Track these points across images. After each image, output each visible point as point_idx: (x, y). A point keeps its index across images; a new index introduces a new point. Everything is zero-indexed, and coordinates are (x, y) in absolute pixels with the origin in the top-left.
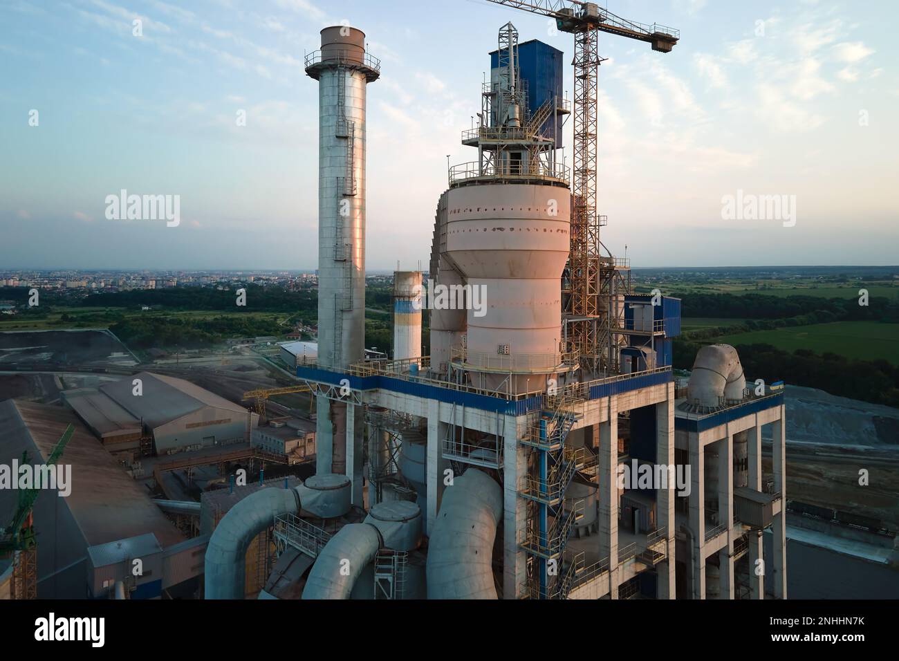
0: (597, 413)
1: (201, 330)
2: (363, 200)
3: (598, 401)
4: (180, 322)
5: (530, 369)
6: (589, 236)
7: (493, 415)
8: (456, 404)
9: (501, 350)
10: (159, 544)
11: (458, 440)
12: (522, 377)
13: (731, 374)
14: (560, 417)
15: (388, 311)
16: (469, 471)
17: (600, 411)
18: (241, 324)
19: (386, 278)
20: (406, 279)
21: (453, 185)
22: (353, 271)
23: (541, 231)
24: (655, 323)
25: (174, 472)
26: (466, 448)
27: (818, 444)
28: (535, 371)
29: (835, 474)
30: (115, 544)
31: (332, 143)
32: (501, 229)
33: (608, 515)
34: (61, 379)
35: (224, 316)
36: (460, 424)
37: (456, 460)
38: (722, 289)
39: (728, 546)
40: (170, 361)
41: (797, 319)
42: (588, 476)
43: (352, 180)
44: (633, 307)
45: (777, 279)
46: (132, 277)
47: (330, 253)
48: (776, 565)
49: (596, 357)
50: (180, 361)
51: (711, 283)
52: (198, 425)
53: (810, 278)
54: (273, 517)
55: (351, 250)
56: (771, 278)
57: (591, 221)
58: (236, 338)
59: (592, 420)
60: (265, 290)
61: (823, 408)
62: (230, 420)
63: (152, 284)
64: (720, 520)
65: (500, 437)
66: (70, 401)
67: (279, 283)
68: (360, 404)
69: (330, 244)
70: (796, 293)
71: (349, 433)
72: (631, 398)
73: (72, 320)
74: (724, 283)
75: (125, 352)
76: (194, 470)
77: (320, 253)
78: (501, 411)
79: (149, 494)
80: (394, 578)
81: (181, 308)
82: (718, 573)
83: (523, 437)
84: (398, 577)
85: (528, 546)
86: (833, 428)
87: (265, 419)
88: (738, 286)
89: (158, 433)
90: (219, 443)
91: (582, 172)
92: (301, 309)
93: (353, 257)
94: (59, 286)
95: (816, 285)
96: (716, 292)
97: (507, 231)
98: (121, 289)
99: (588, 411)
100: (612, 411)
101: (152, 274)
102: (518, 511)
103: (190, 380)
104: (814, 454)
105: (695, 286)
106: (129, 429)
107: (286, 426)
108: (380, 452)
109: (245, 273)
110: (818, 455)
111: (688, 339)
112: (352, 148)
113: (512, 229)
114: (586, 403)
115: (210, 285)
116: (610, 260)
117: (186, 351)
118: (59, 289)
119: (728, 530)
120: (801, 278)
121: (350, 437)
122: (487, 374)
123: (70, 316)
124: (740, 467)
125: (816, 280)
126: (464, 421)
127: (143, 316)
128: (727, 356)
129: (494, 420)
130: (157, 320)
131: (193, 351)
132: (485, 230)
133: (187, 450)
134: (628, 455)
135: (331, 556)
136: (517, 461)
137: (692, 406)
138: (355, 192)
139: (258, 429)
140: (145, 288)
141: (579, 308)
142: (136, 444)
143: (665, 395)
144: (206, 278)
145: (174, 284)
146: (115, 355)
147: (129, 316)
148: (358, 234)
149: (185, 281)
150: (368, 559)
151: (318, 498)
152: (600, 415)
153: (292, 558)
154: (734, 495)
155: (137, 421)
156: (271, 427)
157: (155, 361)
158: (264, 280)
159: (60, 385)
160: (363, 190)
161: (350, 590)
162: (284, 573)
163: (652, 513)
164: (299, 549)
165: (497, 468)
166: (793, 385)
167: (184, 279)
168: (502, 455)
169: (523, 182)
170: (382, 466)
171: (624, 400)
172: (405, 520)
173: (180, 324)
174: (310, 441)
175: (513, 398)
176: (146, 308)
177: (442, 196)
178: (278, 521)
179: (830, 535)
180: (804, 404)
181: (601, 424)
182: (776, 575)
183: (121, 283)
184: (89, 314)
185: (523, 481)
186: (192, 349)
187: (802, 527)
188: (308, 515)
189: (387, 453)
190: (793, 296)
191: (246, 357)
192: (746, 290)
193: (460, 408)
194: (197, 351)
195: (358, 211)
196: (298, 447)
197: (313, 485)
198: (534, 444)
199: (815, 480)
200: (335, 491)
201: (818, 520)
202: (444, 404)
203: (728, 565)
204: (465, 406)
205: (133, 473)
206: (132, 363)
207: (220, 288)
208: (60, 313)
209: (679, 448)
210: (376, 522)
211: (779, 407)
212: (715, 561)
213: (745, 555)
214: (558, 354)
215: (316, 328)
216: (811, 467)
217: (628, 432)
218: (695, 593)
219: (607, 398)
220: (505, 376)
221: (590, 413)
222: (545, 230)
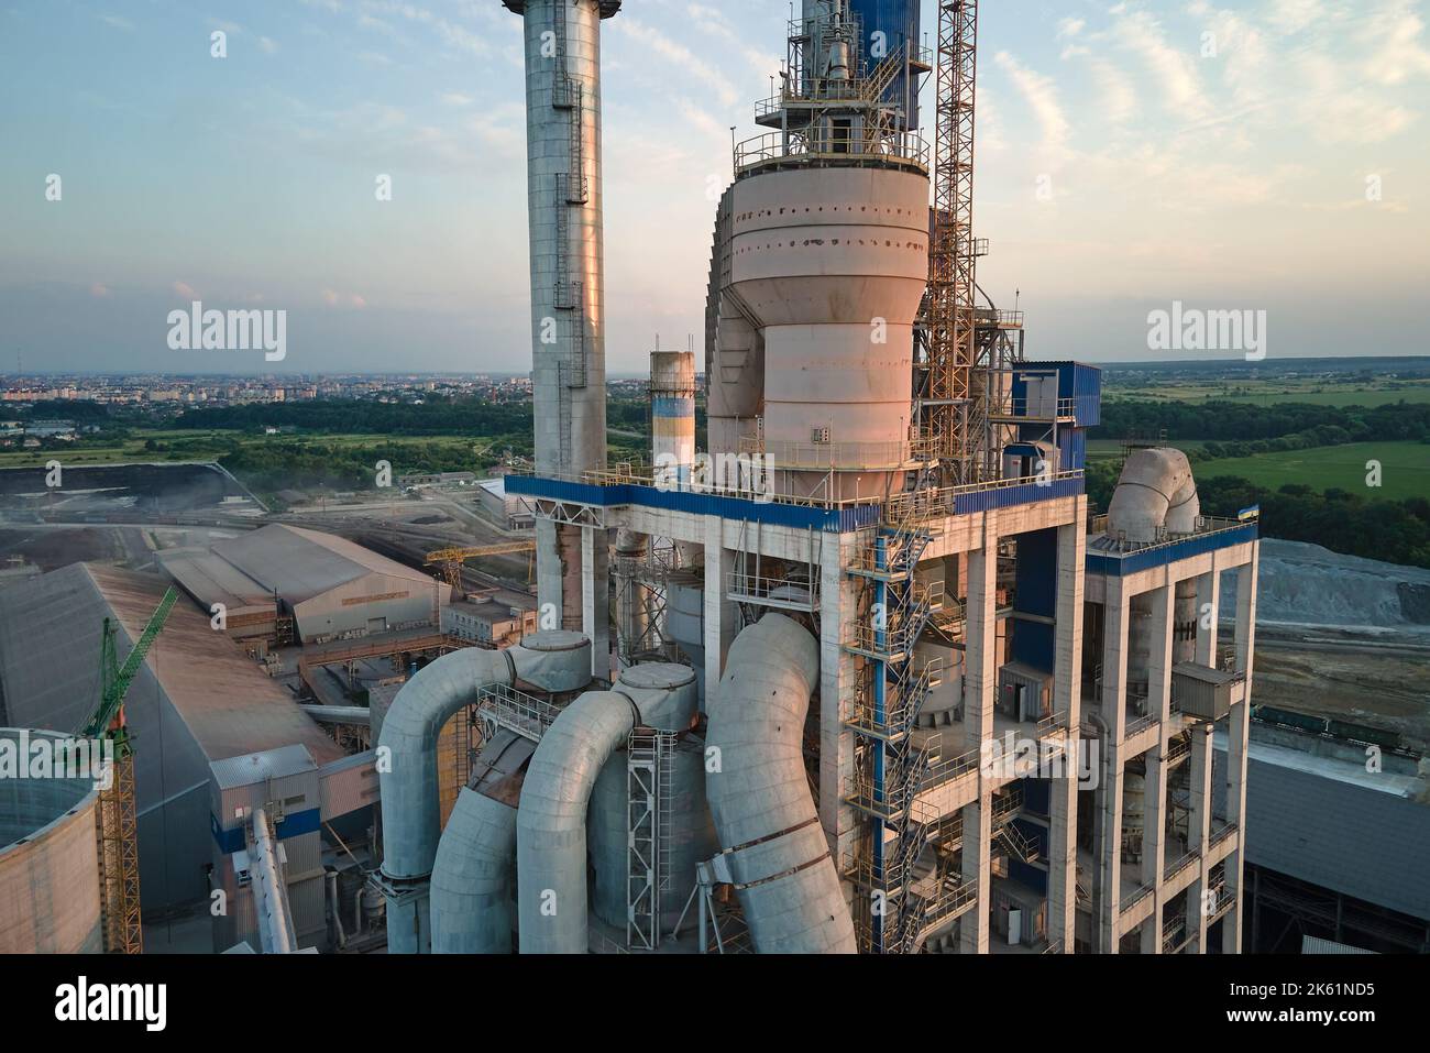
0: (966, 535)
1: (357, 463)
2: (598, 211)
3: (967, 517)
4: (324, 452)
5: (862, 464)
6: (958, 273)
7: (805, 533)
8: (748, 520)
9: (818, 436)
10: (311, 759)
11: (751, 570)
12: (846, 476)
13: (1177, 494)
14: (907, 535)
15: (645, 433)
16: (768, 616)
17: (970, 533)
18: (418, 454)
19: (640, 384)
20: (669, 363)
21: (742, 174)
22: (585, 327)
23: (882, 244)
24: (1060, 404)
25: (328, 667)
26: (763, 585)
27: (1308, 625)
28: (870, 466)
29: (1330, 668)
30: (248, 759)
31: (547, 118)
32: (818, 242)
33: (979, 689)
34: (152, 535)
35: (391, 441)
36: (754, 550)
37: (749, 601)
38: (1169, 395)
39: (1160, 745)
40: (313, 509)
41: (1287, 439)
42: (950, 635)
43: (581, 177)
44: (1025, 379)
45: (1259, 379)
46: (248, 385)
47: (548, 296)
48: (1231, 778)
49: (966, 458)
50: (327, 509)
51: (1152, 386)
52: (359, 600)
53: (1312, 377)
54: (475, 689)
55: (581, 292)
56: (1248, 378)
57: (963, 248)
58: (411, 474)
59: (959, 547)
60: (453, 403)
61: (1319, 572)
62: (407, 593)
63: (279, 395)
64: (1150, 709)
65: (815, 566)
66: (167, 565)
67: (475, 392)
68: (602, 527)
69: (548, 281)
70: (1289, 400)
71: (586, 573)
72: (1018, 515)
73: (161, 449)
74: (1172, 386)
75: (244, 495)
76: (357, 664)
77: (533, 299)
78: (817, 527)
79: (294, 697)
80: (657, 767)
81: (326, 430)
82: (1142, 787)
83: (850, 564)
84: (663, 765)
85: (857, 724)
86: (1332, 601)
87: (460, 593)
88: (1195, 391)
89: (300, 611)
90: (393, 627)
91: (950, 169)
92: (509, 432)
93: (584, 303)
94: (139, 399)
95: (1320, 387)
96: (1159, 400)
97: (828, 243)
98: (232, 403)
99: (951, 531)
100: (988, 533)
101: (276, 379)
102: (842, 674)
103: (345, 536)
104: (1301, 640)
105: (1128, 391)
106: (258, 605)
107: (492, 602)
108: (634, 616)
109: (420, 378)
110: (1305, 641)
111: (1112, 471)
112: (580, 126)
113: (835, 242)
114: (948, 520)
115: (368, 395)
116: (991, 314)
117: (337, 495)
118: (139, 403)
119: (1161, 723)
120: (1298, 377)
121: (587, 579)
122: (794, 472)
123: (158, 443)
124: (1184, 634)
125: (1322, 380)
126: (760, 545)
127: (269, 442)
128: (1171, 464)
129: (805, 541)
130: (290, 448)
131: (347, 494)
132: (792, 244)
133: (346, 638)
134: (1010, 608)
135: (563, 734)
136: (840, 600)
137: (1113, 541)
138: (585, 198)
139: (449, 606)
140: (269, 401)
141: (941, 389)
142: (269, 628)
143: (1071, 514)
144: (361, 386)
145: (313, 394)
146: (230, 500)
147: (248, 443)
148: (591, 267)
149: (329, 390)
150: (617, 740)
151: (542, 662)
152: (970, 539)
153: (506, 743)
154: (1172, 673)
155: (269, 594)
156: (471, 603)
157: (290, 509)
158: (451, 387)
159: (151, 544)
160: (598, 196)
161: (593, 781)
162: (495, 763)
163: (1046, 692)
164: (515, 730)
165: (810, 611)
166: (1275, 538)
167: (326, 387)
168: (818, 592)
169: (854, 164)
170: (639, 638)
171: (1007, 518)
172: (672, 688)
173: (325, 455)
174: (530, 623)
175: (836, 505)
176: (273, 431)
177: (723, 196)
178: (482, 694)
179: (1317, 755)
180: (1291, 567)
181: (971, 553)
182: (1230, 792)
183: (232, 394)
184: (186, 440)
185: (850, 630)
186: (344, 491)
187: (1274, 744)
188: (527, 687)
189: (645, 619)
190: (1283, 404)
191: (428, 503)
192: (1208, 396)
193: (754, 526)
194: (353, 494)
195: (590, 230)
196: (511, 633)
197: (534, 644)
198: (867, 573)
199: (1299, 676)
200: (566, 652)
201: (1301, 734)
202: (729, 522)
203: (1158, 773)
204: (762, 522)
205: (268, 669)
206: (257, 513)
207: (384, 400)
208: (143, 438)
209: (1091, 600)
210: (629, 690)
211: (1249, 545)
212: (1137, 767)
213: (1185, 761)
214: (906, 443)
215: (533, 459)
216: (1296, 659)
217: (1013, 579)
218: (1106, 809)
219: (981, 514)
220: (825, 474)
221: (952, 536)
222: (888, 244)
